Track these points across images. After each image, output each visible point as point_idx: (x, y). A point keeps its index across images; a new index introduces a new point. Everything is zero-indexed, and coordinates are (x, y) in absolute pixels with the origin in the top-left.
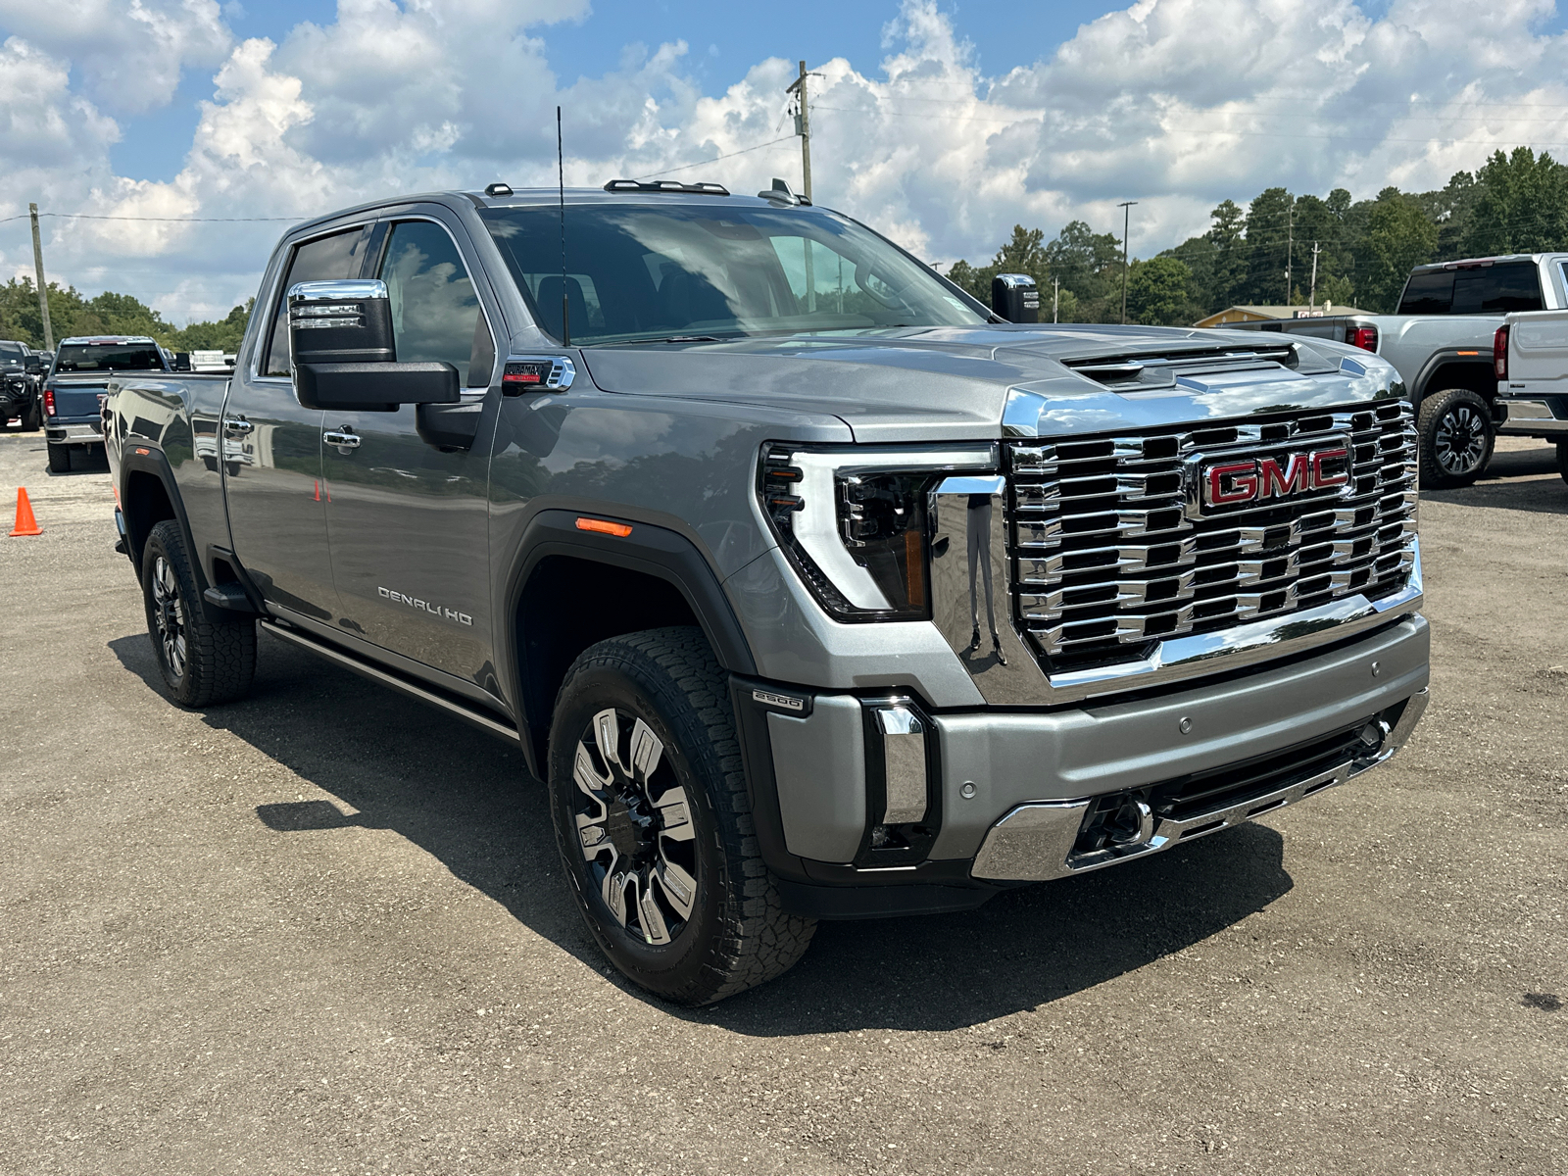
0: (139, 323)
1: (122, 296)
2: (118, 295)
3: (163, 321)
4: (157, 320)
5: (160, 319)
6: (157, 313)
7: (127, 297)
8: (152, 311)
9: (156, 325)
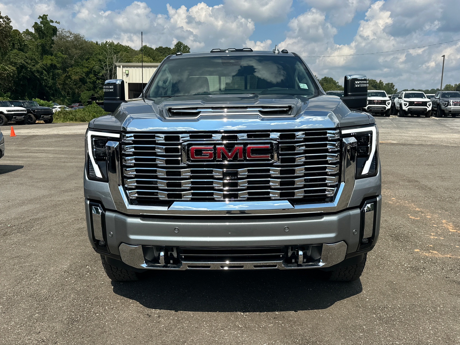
0: (332, 85)
1: (329, 78)
2: (328, 77)
3: (339, 85)
4: (337, 84)
5: (338, 84)
6: (338, 82)
7: (330, 78)
8: (336, 82)
9: (337, 85)
